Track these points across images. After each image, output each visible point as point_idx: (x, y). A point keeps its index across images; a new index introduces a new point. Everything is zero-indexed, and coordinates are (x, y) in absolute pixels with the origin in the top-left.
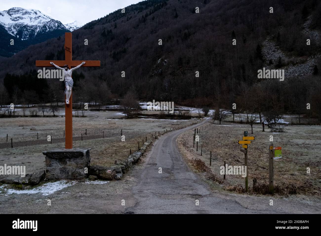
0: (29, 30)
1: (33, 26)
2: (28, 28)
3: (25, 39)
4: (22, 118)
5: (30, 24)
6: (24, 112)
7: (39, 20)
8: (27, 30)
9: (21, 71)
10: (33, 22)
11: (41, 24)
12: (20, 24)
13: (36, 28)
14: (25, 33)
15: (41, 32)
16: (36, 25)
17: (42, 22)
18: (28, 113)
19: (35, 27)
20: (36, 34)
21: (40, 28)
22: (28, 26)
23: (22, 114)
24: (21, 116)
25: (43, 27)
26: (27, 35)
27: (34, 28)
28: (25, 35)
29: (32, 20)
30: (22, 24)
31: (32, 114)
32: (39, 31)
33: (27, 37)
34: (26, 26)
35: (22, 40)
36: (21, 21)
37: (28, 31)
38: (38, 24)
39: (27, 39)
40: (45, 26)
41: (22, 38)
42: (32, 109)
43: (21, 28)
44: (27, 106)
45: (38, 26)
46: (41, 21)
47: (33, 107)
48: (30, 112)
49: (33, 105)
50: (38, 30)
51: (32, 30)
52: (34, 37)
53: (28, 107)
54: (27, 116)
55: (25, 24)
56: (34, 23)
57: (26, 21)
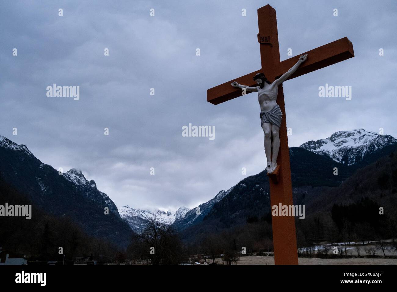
0: (355, 152)
1: (358, 147)
2: (353, 150)
3: (351, 164)
4: (357, 259)
5: (355, 146)
6: (358, 251)
7: (364, 140)
8: (352, 153)
9: (350, 200)
10: (358, 142)
11: (367, 144)
12: (345, 148)
13: (362, 149)
14: (350, 157)
15: (368, 151)
16: (362, 146)
17: (368, 140)
18: (362, 252)
19: (360, 148)
20: (363, 156)
21: (367, 148)
22: (353, 149)
23: (355, 253)
24: (355, 257)
25: (370, 146)
26: (354, 159)
27: (360, 150)
28: (351, 159)
29: (356, 142)
30: (346, 148)
31: (368, 254)
32: (366, 152)
33: (354, 161)
34: (351, 150)
35: (349, 165)
36: (345, 145)
37: (354, 154)
38: (364, 144)
39: (353, 163)
40: (372, 145)
41: (349, 164)
42: (368, 247)
43: (346, 153)
44: (362, 243)
45: (364, 146)
46: (366, 139)
47: (369, 244)
48: (366, 250)
49: (370, 242)
50: (365, 150)
51: (358, 152)
52: (361, 159)
53: (364, 245)
54: (362, 257)
55: (350, 147)
56: (360, 144)
57: (351, 144)
